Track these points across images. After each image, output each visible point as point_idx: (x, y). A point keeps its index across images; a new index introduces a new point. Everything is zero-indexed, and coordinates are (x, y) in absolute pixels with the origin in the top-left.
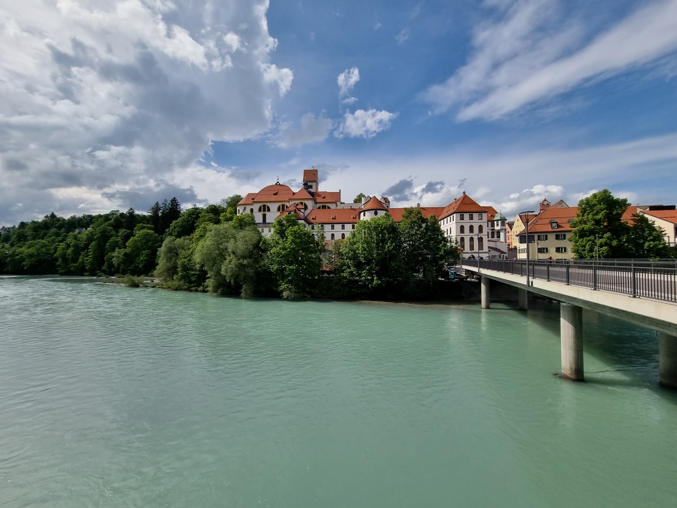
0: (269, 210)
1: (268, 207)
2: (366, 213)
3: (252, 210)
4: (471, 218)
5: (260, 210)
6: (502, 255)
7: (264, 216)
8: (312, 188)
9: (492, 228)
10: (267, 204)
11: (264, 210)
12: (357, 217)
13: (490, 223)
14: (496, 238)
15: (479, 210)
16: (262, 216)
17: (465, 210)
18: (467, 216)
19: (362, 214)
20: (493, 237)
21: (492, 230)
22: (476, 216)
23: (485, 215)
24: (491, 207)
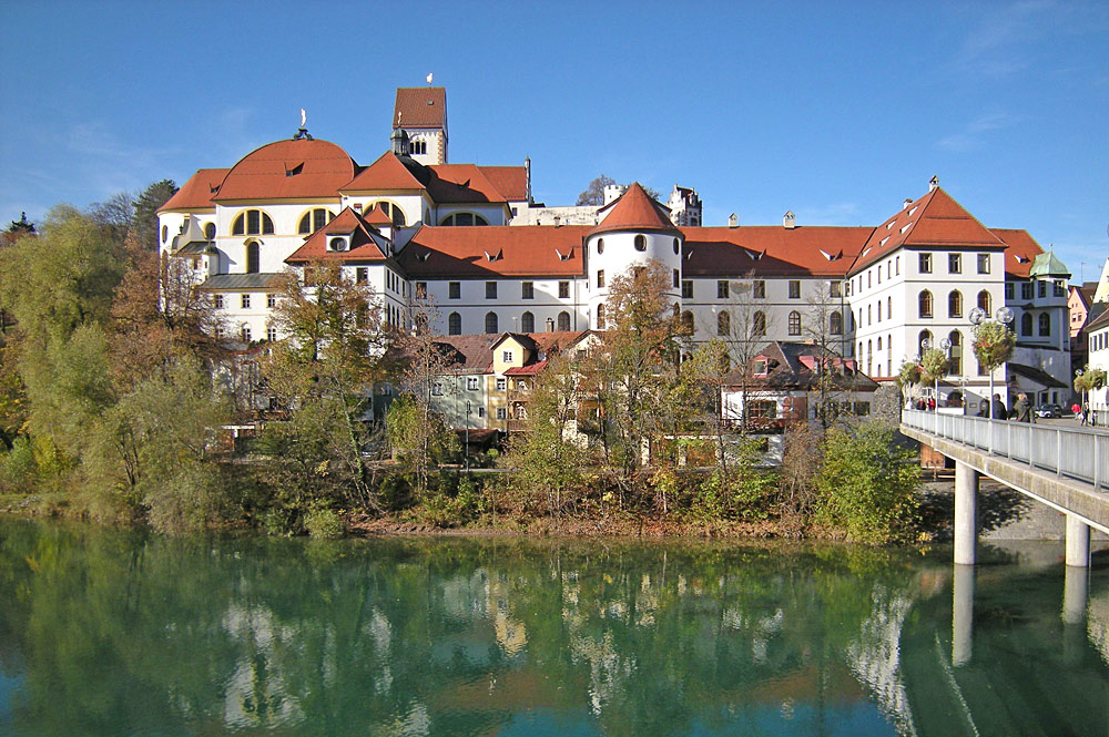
0: (269, 228)
1: (266, 218)
2: (605, 238)
3: (211, 228)
4: (954, 267)
5: (237, 229)
6: (1051, 391)
7: (253, 251)
8: (424, 152)
9: (1025, 302)
10: (263, 209)
11: (253, 230)
12: (578, 253)
13: (1018, 286)
14: (1036, 337)
15: (979, 240)
16: (243, 251)
17: (935, 238)
18: (940, 259)
19: (593, 244)
20: (1027, 331)
21: (1024, 308)
22: (969, 259)
23: (997, 261)
24: (1022, 231)
